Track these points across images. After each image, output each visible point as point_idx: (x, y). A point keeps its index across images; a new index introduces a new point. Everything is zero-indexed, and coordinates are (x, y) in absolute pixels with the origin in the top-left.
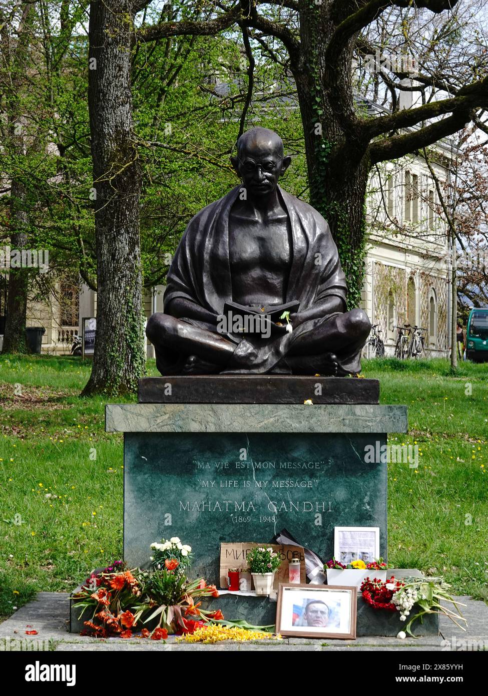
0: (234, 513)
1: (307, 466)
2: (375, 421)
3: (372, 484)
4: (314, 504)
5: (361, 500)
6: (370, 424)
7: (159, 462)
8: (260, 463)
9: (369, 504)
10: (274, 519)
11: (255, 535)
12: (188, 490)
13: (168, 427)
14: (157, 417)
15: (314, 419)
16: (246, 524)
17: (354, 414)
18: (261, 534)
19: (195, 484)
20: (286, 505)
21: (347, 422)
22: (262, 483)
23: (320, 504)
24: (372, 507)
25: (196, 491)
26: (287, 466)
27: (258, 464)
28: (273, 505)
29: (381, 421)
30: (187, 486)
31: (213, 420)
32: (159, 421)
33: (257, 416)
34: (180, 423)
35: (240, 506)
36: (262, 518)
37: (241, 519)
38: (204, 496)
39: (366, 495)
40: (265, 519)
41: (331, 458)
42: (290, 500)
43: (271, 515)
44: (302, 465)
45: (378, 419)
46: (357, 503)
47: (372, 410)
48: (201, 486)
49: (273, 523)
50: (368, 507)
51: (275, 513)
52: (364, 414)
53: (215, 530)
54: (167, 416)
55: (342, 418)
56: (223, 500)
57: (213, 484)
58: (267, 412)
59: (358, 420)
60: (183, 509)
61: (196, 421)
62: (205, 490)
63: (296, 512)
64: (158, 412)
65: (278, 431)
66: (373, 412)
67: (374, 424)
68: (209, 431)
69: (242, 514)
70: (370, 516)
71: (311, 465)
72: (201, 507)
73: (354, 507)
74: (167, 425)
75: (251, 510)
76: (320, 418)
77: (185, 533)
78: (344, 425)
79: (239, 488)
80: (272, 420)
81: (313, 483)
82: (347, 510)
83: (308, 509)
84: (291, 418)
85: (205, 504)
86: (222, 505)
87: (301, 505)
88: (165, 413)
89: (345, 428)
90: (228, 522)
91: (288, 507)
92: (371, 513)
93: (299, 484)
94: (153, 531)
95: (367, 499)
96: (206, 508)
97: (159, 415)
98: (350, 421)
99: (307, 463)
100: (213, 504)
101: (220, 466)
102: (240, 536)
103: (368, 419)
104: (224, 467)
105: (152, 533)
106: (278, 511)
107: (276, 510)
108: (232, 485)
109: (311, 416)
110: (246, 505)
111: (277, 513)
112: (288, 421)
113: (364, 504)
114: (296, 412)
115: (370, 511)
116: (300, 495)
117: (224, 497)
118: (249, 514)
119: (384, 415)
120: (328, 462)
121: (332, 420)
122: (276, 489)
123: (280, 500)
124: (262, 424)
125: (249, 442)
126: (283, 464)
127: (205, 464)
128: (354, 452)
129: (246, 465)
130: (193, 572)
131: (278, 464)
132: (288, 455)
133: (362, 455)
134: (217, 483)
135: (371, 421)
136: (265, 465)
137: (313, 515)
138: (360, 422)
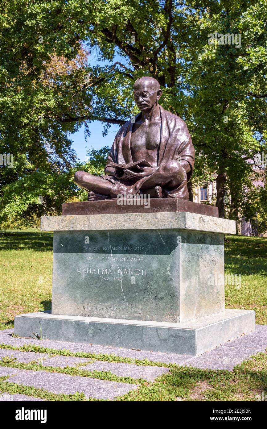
0: (102, 275)
1: (138, 249)
2: (168, 222)
3: (171, 260)
4: (141, 271)
5: (166, 269)
6: (165, 224)
7: (68, 247)
9: (170, 272)
10: (121, 279)
11: (111, 288)
12: (81, 262)
14: (62, 222)
15: (136, 221)
16: (107, 281)
17: (156, 218)
18: (114, 287)
19: (84, 259)
20: (127, 271)
21: (153, 222)
22: (115, 258)
23: (144, 271)
24: (171, 274)
25: (84, 262)
27: (113, 248)
28: (121, 271)
29: (171, 222)
30: (81, 260)
31: (87, 223)
32: (63, 225)
33: (108, 220)
34: (72, 225)
35: (104, 271)
37: (105, 279)
38: (88, 265)
39: (168, 266)
40: (117, 279)
41: (150, 244)
42: (129, 268)
43: (120, 276)
44: (135, 248)
45: (170, 220)
46: (163, 271)
47: (166, 215)
48: (87, 260)
49: (121, 281)
50: (169, 273)
52: (162, 218)
53: (92, 284)
54: (67, 222)
55: (150, 221)
56: (97, 268)
57: (92, 259)
58: (113, 218)
59: (158, 221)
60: (78, 272)
61: (79, 224)
62: (89, 262)
63: (132, 275)
64: (62, 220)
65: (118, 229)
66: (167, 217)
68: (86, 229)
69: (105, 275)
70: (170, 278)
71: (140, 248)
72: (86, 271)
73: (162, 273)
74: (66, 227)
75: (110, 273)
76: (139, 221)
77: (79, 285)
78: (151, 225)
79: (104, 261)
80: (115, 222)
81: (141, 259)
82: (158, 275)
83: (138, 273)
84: (124, 221)
85: (88, 270)
86: (96, 270)
87: (134, 271)
88: (66, 220)
90: (99, 280)
91: (128, 273)
92: (171, 277)
93: (133, 259)
95: (168, 268)
96: (89, 272)
98: (154, 222)
99: (137, 247)
100: (92, 270)
101: (96, 249)
102: (104, 288)
103: (164, 220)
105: (64, 285)
106: (123, 275)
108: (101, 260)
109: (134, 220)
110: (108, 271)
111: (122, 275)
112: (123, 223)
113: (167, 271)
114: (127, 218)
116: (134, 265)
117: (97, 266)
118: (109, 275)
119: (173, 218)
120: (148, 247)
121: (145, 222)
122: (123, 262)
123: (124, 268)
124: (110, 225)
125: (109, 236)
126: (126, 248)
127: (89, 248)
128: (161, 241)
129: (108, 249)
130: (82, 307)
131: (123, 248)
132: (128, 243)
133: (166, 242)
134: (94, 258)
135: (166, 222)
136: (117, 248)
137: (140, 277)
138: (160, 222)
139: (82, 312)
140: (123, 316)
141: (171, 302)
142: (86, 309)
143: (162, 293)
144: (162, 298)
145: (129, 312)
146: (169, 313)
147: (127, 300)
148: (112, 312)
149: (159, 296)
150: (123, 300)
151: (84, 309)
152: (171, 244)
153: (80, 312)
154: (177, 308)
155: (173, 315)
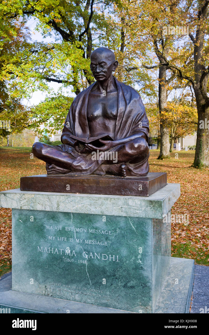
0: (65, 256)
1: (104, 232)
2: (141, 210)
4: (108, 256)
5: (136, 257)
6: (138, 212)
7: (28, 224)
8: (78, 229)
9: (141, 260)
10: (86, 262)
11: (76, 270)
12: (42, 240)
13: (26, 206)
14: (21, 201)
15: (104, 206)
16: (71, 263)
17: (128, 205)
18: (79, 270)
19: (45, 238)
20: (93, 255)
22: (80, 240)
23: (112, 256)
24: (143, 262)
25: (45, 241)
26: (93, 232)
27: (77, 229)
28: (86, 254)
29: (145, 210)
30: (41, 238)
31: (49, 204)
32: (22, 203)
33: (72, 203)
34: (32, 204)
35: (68, 252)
36: (80, 261)
37: (69, 260)
38: (50, 245)
39: (139, 254)
40: (81, 261)
41: (118, 229)
42: (95, 252)
43: (84, 259)
44: (101, 231)
45: (143, 208)
46: (133, 258)
47: (139, 202)
48: (48, 239)
49: (86, 265)
50: (140, 262)
51: (86, 258)
52: (134, 205)
53: (55, 265)
54: (26, 200)
55: (120, 207)
56: (59, 248)
57: (54, 238)
58: (77, 201)
59: (130, 208)
60: (39, 251)
61: (40, 204)
62: (50, 241)
63: (98, 260)
64: (21, 197)
65: (83, 212)
66: (140, 204)
67: (140, 212)
68: (46, 210)
69: (69, 257)
70: (142, 267)
71: (106, 232)
72: (48, 250)
73: (132, 260)
74: (26, 205)
75: (74, 255)
76: (107, 206)
77: (40, 264)
78: (122, 211)
79: (67, 242)
80: (80, 205)
81: (108, 243)
82: (127, 262)
83: (104, 258)
85: (50, 249)
86: (59, 251)
87: (101, 256)
88: (25, 199)
89: (122, 213)
90: (61, 261)
91: (94, 256)
92: (142, 266)
93: (100, 243)
94: (25, 261)
95: (139, 257)
96: (51, 251)
98: (125, 209)
99: (104, 231)
100: (54, 250)
102: (68, 270)
103: (137, 208)
104: (59, 229)
105: (25, 262)
106: (88, 258)
107: (87, 257)
108: (64, 240)
109: (102, 204)
110: (71, 252)
111: (87, 259)
112: (89, 207)
113: (138, 259)
114: (94, 201)
115: (142, 265)
116: (100, 250)
117: (59, 246)
118: (72, 257)
119: (147, 206)
120: (116, 231)
121: (114, 208)
122: (88, 244)
123: (90, 252)
124: (75, 208)
125: (72, 216)
126: (91, 230)
127: (50, 227)
128: (131, 226)
129: (71, 229)
130: (44, 286)
131: (88, 230)
132: (94, 225)
133: (137, 229)
134: (56, 238)
135: (139, 210)
136: (81, 230)
137: (108, 262)
138: (132, 210)
139: (44, 292)
140: (89, 300)
141: (143, 292)
142: (48, 289)
143: (132, 282)
144: (132, 287)
145: (95, 298)
146: (141, 304)
147: (93, 284)
148: (77, 295)
149: (129, 285)
150: (89, 284)
151: (47, 289)
152: (142, 231)
153: (42, 291)
154: (149, 299)
155: (145, 306)
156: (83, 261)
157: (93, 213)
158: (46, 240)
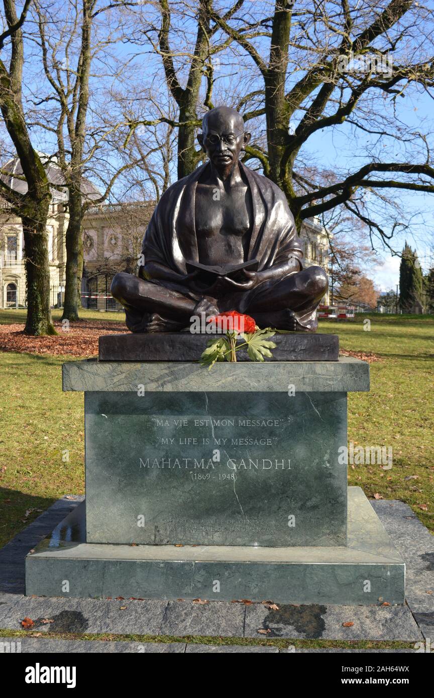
0: (194, 470)
1: (266, 424)
2: (336, 380)
3: (332, 442)
4: (274, 462)
5: (321, 458)
6: (331, 383)
7: (119, 420)
8: (219, 421)
9: (329, 462)
10: (233, 477)
11: (214, 492)
12: (147, 447)
13: (125, 386)
14: (114, 376)
15: (273, 378)
16: (206, 481)
17: (314, 372)
18: (220, 491)
19: (154, 442)
20: (246, 463)
21: (307, 380)
22: (221, 440)
23: (280, 462)
24: (331, 466)
25: (155, 448)
26: (246, 424)
27: (217, 422)
28: (233, 463)
29: (342, 380)
30: (147, 443)
32: (115, 380)
33: (214, 375)
34: (137, 382)
35: (199, 463)
36: (221, 475)
37: (201, 477)
38: (163, 453)
39: (326, 453)
40: (224, 476)
41: (290, 416)
42: (249, 457)
43: (230, 472)
44: (261, 422)
45: (340, 377)
46: (317, 461)
47: (333, 368)
48: (161, 443)
49: (233, 481)
50: (328, 465)
51: (234, 470)
52: (324, 372)
53: (174, 487)
54: (124, 375)
55: (302, 377)
56: (183, 457)
57: (172, 441)
58: (225, 371)
59: (318, 378)
60: (142, 466)
61: (152, 381)
62: (165, 447)
63: (256, 470)
64: (114, 370)
65: (236, 390)
66: (334, 371)
67: (335, 382)
68: (166, 390)
69: (202, 471)
70: (330, 474)
71: (270, 423)
72: (160, 463)
73: (314, 464)
74: (123, 384)
75: (211, 467)
76: (279, 377)
77: (145, 490)
78: (304, 384)
79: (198, 445)
80: (229, 379)
81: (273, 441)
82: (307, 468)
83: (266, 466)
84: (249, 377)
85: (165, 461)
86: (182, 462)
87: (260, 463)
88: (122, 373)
89: (305, 387)
90: (187, 479)
91: (247, 465)
92: (331, 471)
93: (258, 441)
94: (114, 488)
95: (327, 457)
96: (166, 465)
97: (115, 374)
98: (310, 380)
99: (266, 421)
100: (173, 461)
101: (179, 424)
102: (199, 493)
103: (329, 377)
104: (183, 425)
106: (238, 469)
107: (235, 468)
108: (191, 443)
109: (269, 375)
111: (236, 470)
112: (247, 380)
113: (324, 462)
114: (255, 370)
115: (330, 469)
116: (259, 453)
117: (183, 454)
118: (208, 471)
119: (346, 374)
120: (288, 420)
121: (291, 379)
122: (236, 446)
123: (240, 458)
124: (220, 383)
125: (207, 401)
126: (242, 421)
127: (164, 422)
128: (313, 410)
129: (205, 423)
130: (153, 528)
131: (236, 422)
132: (248, 413)
133: (322, 413)
134: (177, 441)
135: (332, 379)
136: (224, 423)
137: (272, 472)
138: (321, 380)
139: (153, 537)
140: (239, 540)
141: (332, 513)
142: (161, 532)
143: (314, 499)
144: (314, 507)
145: (250, 533)
146: (328, 531)
147: (246, 512)
148: (217, 534)
149: (309, 504)
150: (239, 513)
151: (158, 531)
152: (331, 416)
153: (149, 537)
154: (343, 522)
155: (335, 533)
156: (227, 476)
157: (253, 390)
158: (157, 446)
